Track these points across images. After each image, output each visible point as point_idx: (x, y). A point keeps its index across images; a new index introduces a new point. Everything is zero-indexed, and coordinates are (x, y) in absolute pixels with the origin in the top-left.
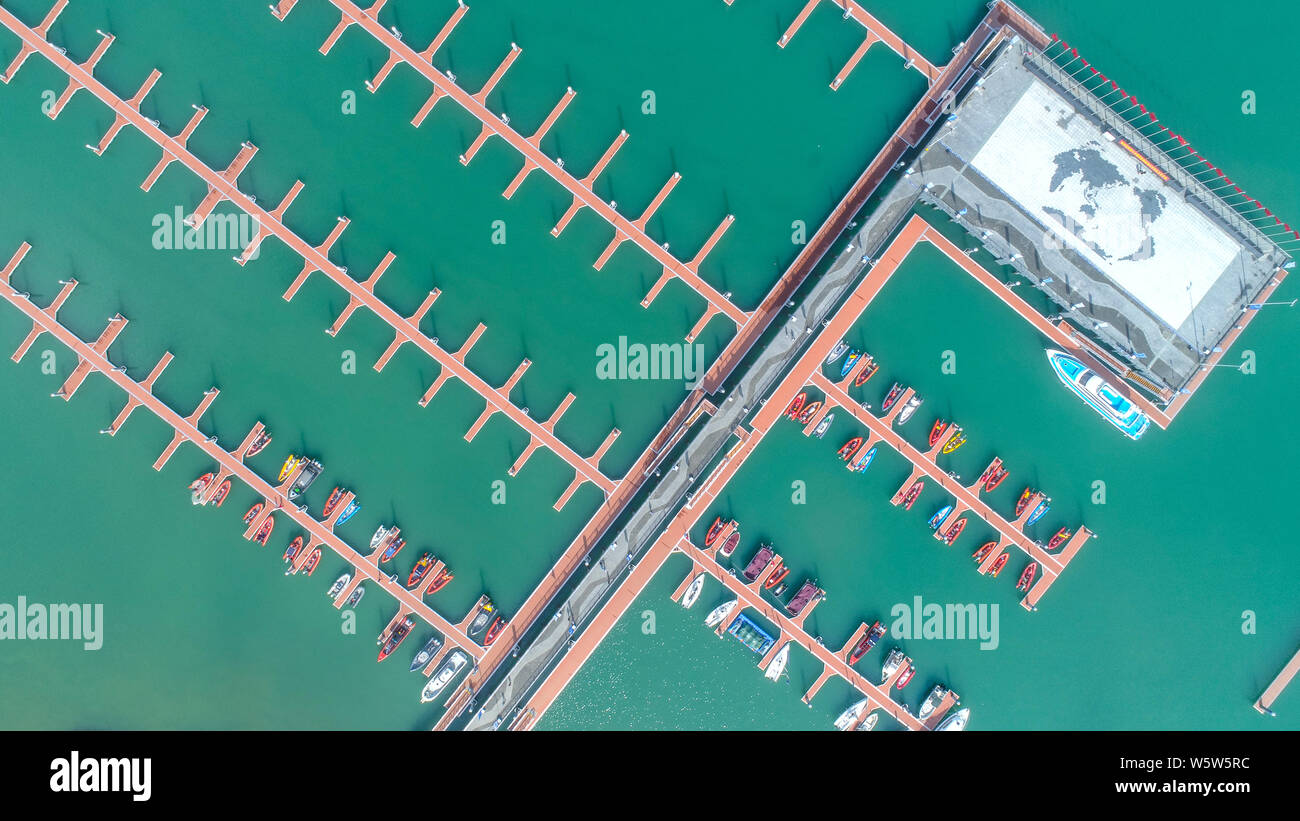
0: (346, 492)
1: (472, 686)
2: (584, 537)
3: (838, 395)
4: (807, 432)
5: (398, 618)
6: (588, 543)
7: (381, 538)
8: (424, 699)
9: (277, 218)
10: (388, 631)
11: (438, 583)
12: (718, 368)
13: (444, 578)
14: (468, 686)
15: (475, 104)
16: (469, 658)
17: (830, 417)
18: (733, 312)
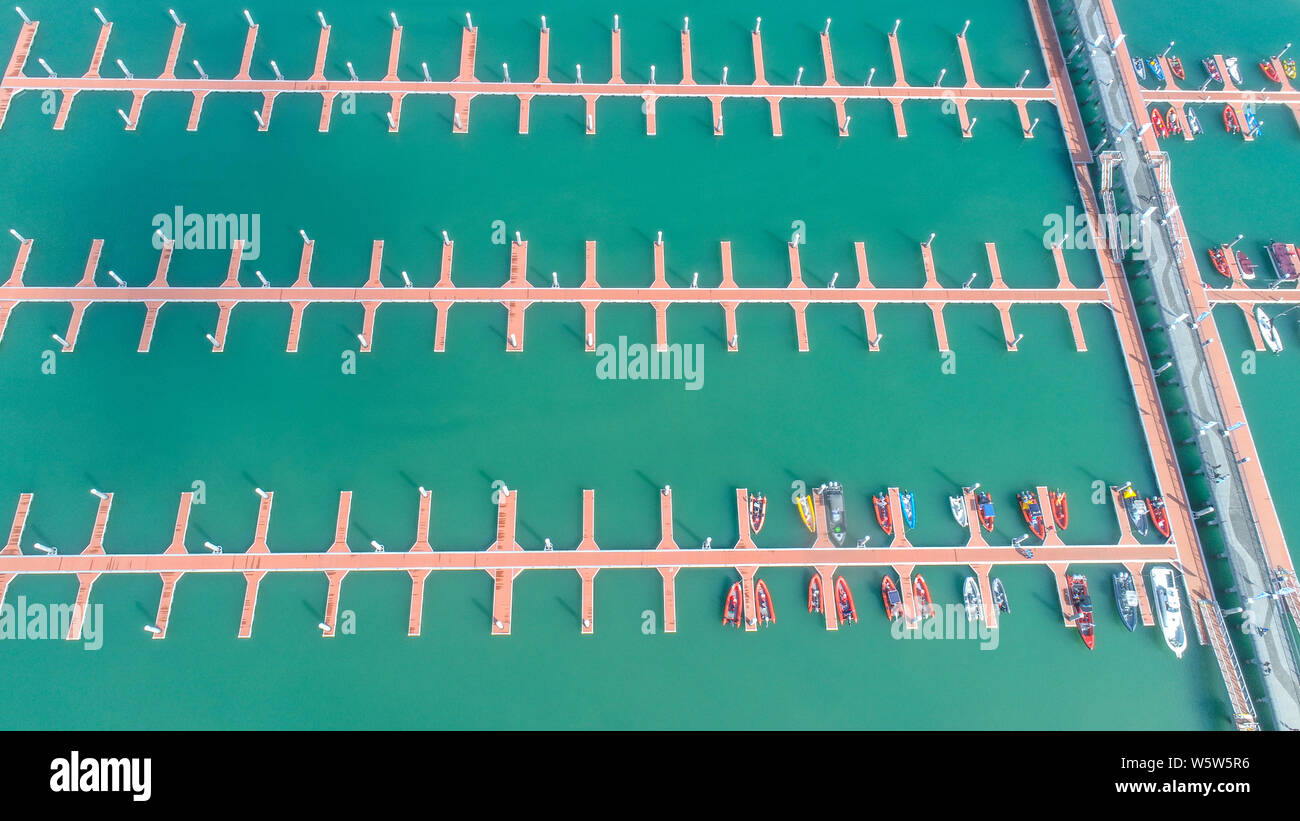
0: (886, 493)
1: (1203, 598)
2: (1131, 356)
3: (1176, 96)
4: (1189, 138)
5: (1062, 584)
6: (1140, 358)
7: (963, 510)
8: (1179, 651)
9: (593, 286)
10: (1067, 609)
11: (1059, 511)
12: (1073, 139)
13: (1059, 501)
14: (1197, 598)
15: (688, 87)
16: (1168, 565)
17: (1190, 114)
18: (1039, 95)
